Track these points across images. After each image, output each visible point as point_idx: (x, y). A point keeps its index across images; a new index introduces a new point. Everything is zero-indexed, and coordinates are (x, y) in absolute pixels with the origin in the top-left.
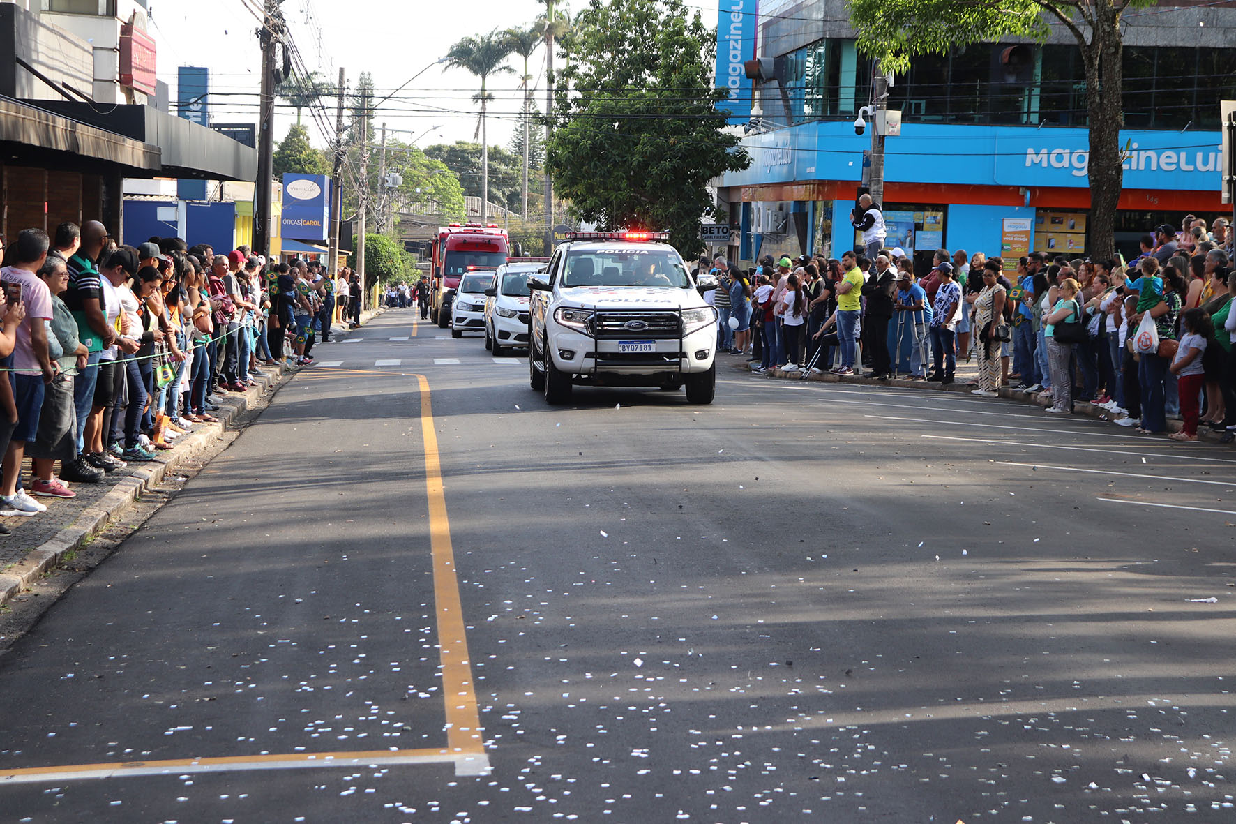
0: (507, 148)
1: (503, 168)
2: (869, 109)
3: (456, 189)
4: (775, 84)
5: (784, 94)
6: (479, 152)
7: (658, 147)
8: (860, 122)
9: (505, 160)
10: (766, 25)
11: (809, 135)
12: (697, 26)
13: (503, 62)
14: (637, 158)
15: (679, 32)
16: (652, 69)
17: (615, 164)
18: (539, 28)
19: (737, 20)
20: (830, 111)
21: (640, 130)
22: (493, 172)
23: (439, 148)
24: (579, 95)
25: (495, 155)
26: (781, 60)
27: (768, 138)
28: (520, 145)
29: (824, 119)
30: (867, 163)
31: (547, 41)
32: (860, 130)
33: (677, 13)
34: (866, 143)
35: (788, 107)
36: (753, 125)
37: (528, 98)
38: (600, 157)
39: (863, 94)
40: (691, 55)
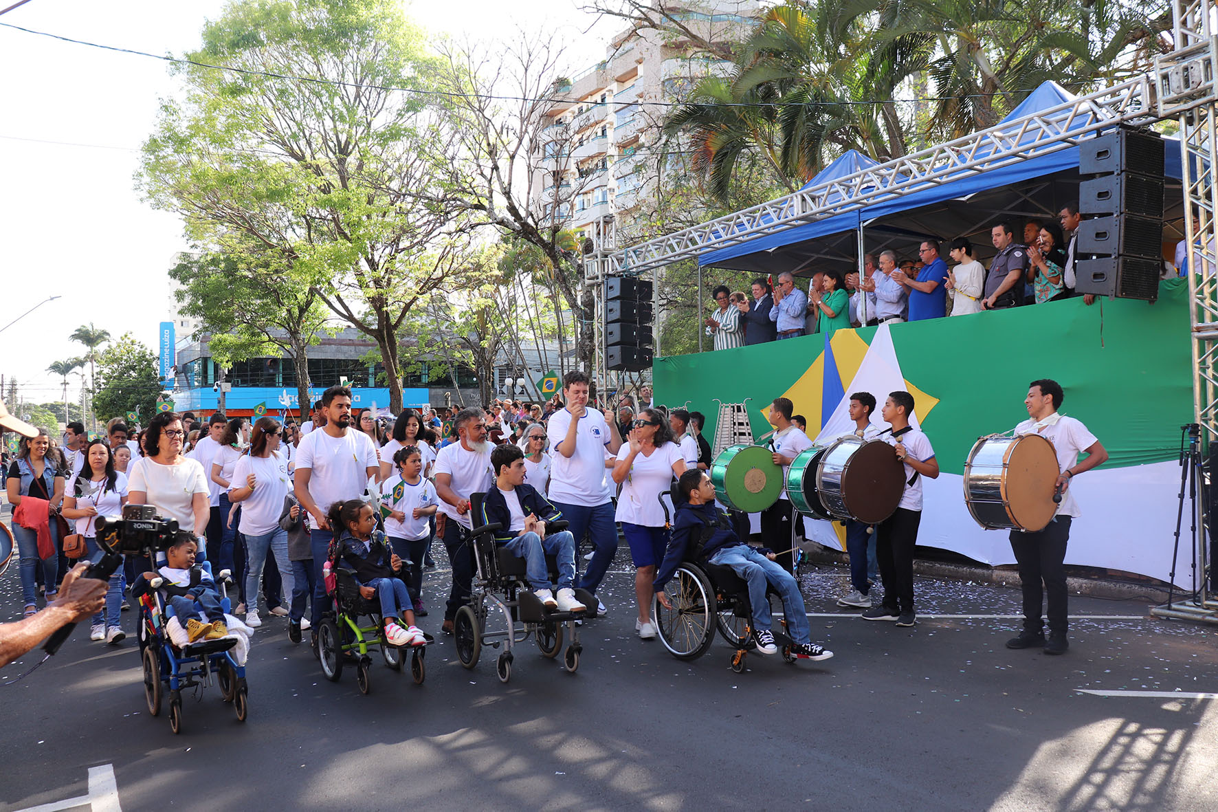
0: (76, 403)
1: (74, 411)
2: (219, 382)
3: (55, 420)
4: (183, 374)
5: (187, 378)
6: (64, 405)
7: (138, 399)
8: (215, 387)
9: (75, 408)
10: (178, 353)
11: (197, 393)
12: (151, 354)
13: (73, 370)
14: (129, 404)
15: (144, 356)
16: (134, 370)
17: (120, 407)
18: (87, 357)
19: (167, 351)
20: (205, 384)
21: (130, 393)
22: (70, 413)
23: (46, 405)
24: (105, 381)
25: (70, 406)
26: (185, 366)
27: (181, 395)
28: (81, 402)
29: (203, 387)
30: (219, 402)
31: (91, 361)
32: (216, 390)
33: (143, 349)
34: (219, 395)
35: (188, 383)
36: (175, 390)
37: (84, 383)
38: (114, 404)
39: (216, 378)
40: (149, 364)
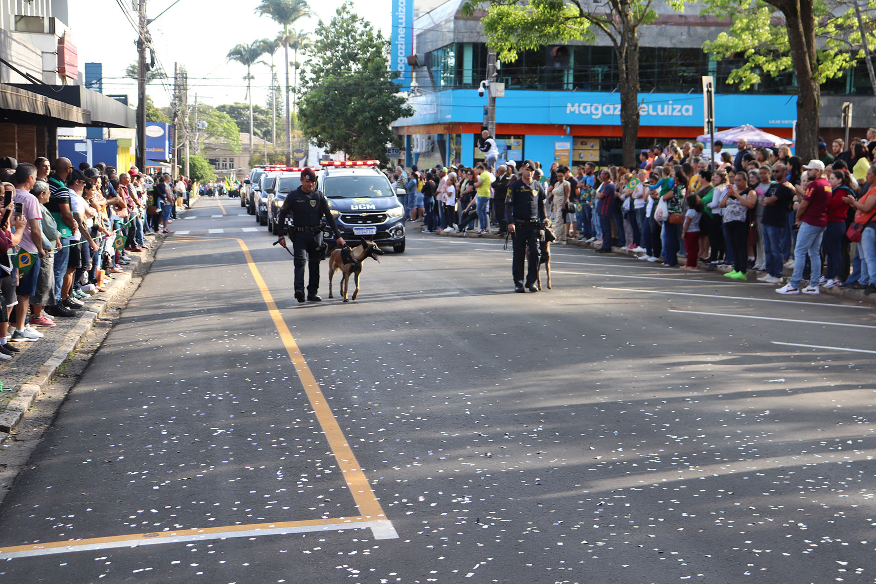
0: (264, 106)
1: (261, 117)
2: (486, 82)
3: (235, 128)
4: (425, 68)
5: (430, 73)
6: (248, 108)
7: (362, 105)
8: (481, 89)
9: (262, 112)
10: (418, 36)
11: (450, 96)
12: (379, 36)
13: (260, 59)
14: (350, 111)
15: (371, 40)
16: (354, 60)
17: (338, 115)
18: (279, 39)
19: (402, 32)
20: (458, 83)
21: (351, 95)
22: (255, 119)
23: (224, 107)
24: (314, 76)
25: (256, 109)
26: (428, 55)
27: (422, 99)
28: (270, 104)
29: (455, 88)
30: (486, 113)
31: (285, 46)
32: (481, 94)
33: (368, 29)
34: (485, 101)
35: (433, 82)
36: (413, 91)
37: (274, 77)
38: (329, 111)
39: (480, 73)
40: (378, 52)
